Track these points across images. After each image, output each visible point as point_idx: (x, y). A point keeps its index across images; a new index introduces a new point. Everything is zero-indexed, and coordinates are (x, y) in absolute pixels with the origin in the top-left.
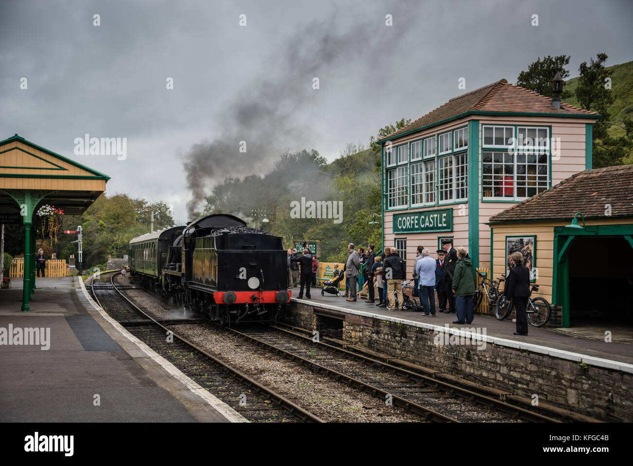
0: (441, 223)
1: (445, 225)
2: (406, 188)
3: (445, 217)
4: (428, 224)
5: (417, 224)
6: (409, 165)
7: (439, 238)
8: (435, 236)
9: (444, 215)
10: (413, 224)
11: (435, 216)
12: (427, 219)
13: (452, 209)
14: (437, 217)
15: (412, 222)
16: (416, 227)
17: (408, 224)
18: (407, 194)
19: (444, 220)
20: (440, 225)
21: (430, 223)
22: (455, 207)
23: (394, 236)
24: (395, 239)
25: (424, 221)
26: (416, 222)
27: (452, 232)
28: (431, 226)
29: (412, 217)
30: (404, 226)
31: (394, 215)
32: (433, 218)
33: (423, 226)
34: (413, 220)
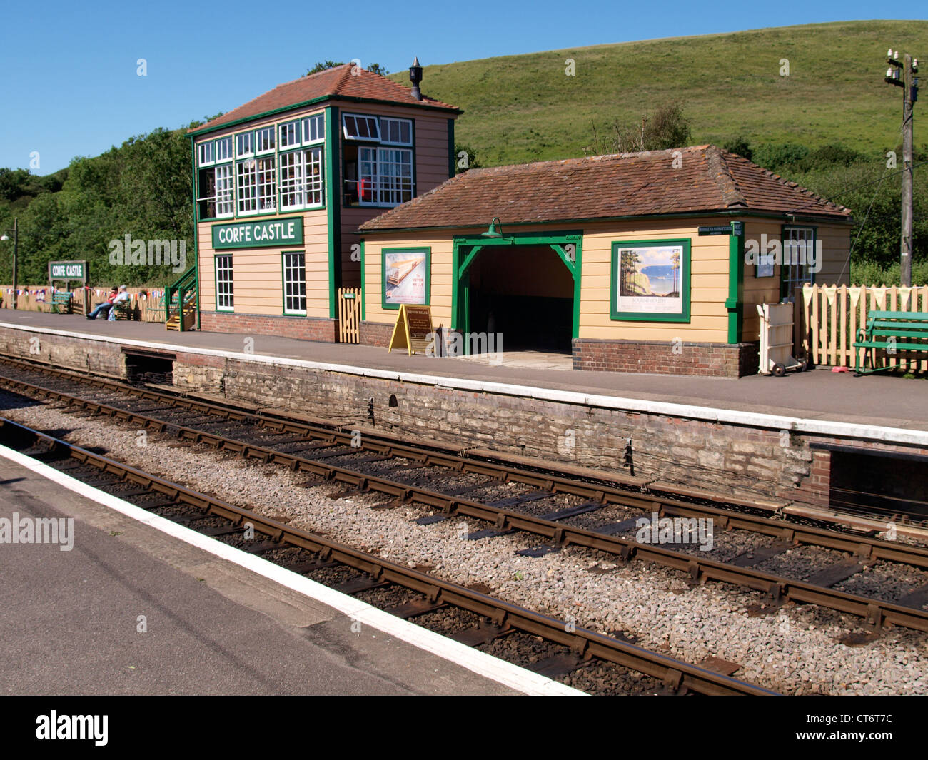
0: (286, 233)
1: (293, 237)
2: (231, 192)
3: (291, 227)
4: (266, 236)
5: (248, 237)
6: (234, 163)
7: (283, 253)
8: (279, 251)
9: (291, 224)
10: (244, 237)
11: (277, 225)
12: (265, 229)
13: (303, 217)
14: (280, 228)
15: (242, 234)
16: (248, 240)
17: (236, 236)
18: (232, 198)
19: (290, 230)
20: (284, 237)
21: (270, 234)
22: (305, 214)
23: (214, 253)
24: (215, 256)
25: (259, 233)
26: (247, 233)
27: (303, 245)
28: (272, 238)
29: (242, 228)
30: (229, 238)
31: (213, 226)
32: (274, 229)
33: (258, 239)
34: (243, 231)
